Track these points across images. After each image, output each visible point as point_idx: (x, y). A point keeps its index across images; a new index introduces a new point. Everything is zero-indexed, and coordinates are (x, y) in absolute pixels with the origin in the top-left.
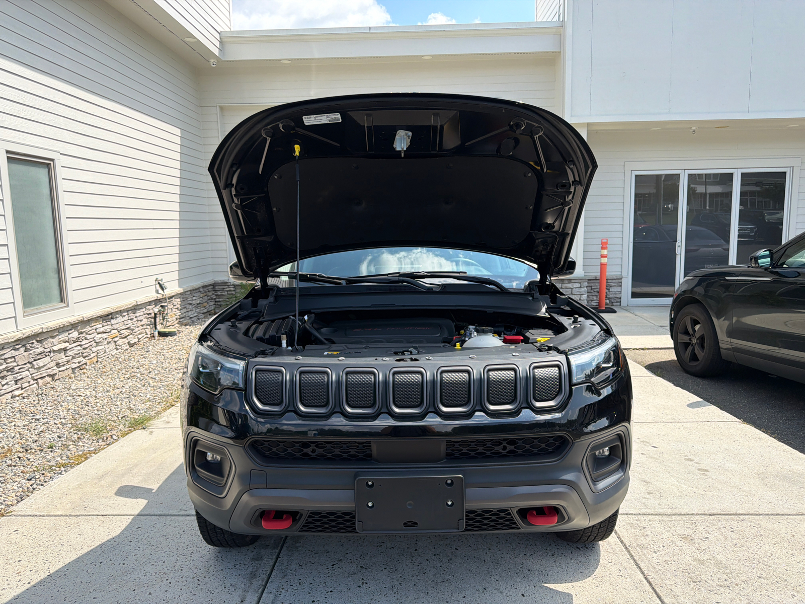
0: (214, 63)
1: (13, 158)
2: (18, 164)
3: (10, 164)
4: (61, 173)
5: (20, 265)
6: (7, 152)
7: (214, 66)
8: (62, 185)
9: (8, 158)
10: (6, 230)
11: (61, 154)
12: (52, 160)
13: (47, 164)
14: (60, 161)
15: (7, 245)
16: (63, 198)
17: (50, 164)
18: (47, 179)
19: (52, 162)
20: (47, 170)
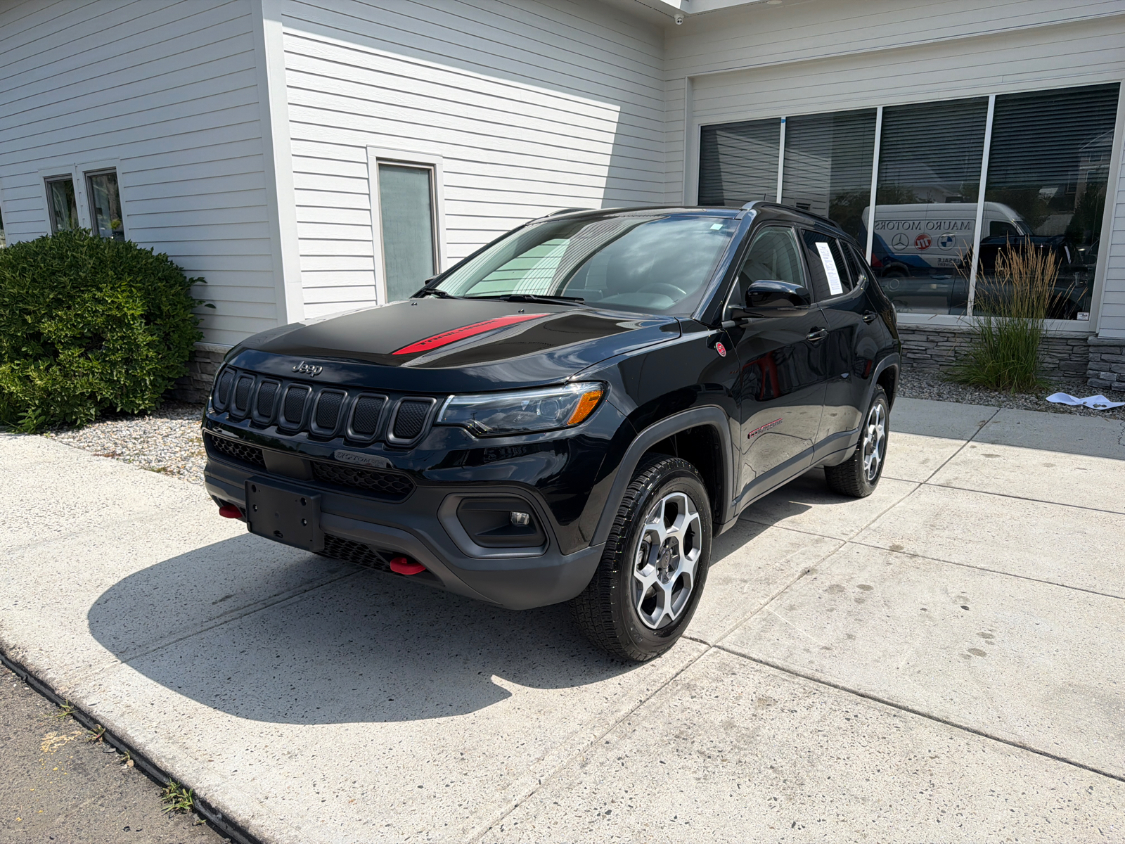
0: (680, 20)
1: (386, 165)
2: (390, 170)
3: (382, 171)
4: (442, 179)
5: (388, 278)
6: (378, 159)
7: (680, 23)
8: (442, 193)
9: (380, 165)
10: (372, 241)
11: (444, 157)
12: (433, 165)
13: (427, 170)
14: (442, 167)
15: (373, 256)
16: (443, 207)
17: (431, 169)
18: (427, 187)
19: (432, 168)
20: (427, 176)
